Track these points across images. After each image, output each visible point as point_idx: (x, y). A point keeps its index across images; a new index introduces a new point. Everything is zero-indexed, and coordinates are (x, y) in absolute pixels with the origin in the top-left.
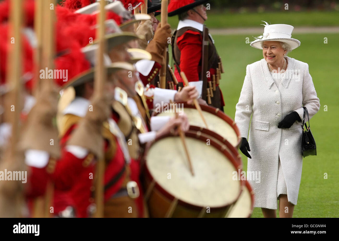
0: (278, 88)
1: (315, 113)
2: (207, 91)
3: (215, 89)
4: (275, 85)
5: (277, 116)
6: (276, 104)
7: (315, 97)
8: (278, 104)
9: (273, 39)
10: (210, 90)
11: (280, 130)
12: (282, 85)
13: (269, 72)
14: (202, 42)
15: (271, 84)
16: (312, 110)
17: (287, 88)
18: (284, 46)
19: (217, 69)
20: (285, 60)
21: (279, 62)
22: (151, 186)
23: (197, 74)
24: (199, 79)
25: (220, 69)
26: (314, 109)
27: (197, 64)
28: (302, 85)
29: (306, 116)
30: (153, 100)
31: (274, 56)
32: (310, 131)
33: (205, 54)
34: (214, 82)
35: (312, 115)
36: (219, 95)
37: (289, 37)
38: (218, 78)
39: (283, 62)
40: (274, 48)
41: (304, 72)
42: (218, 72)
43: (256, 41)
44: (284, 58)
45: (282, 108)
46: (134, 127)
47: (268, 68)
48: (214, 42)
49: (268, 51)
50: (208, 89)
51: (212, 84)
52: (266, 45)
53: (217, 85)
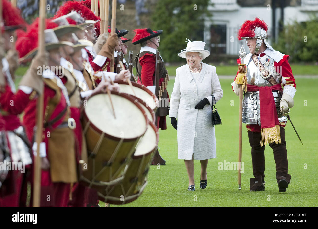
0: (195, 82)
1: (219, 99)
2: (158, 92)
3: (163, 91)
4: (193, 80)
5: (195, 101)
6: (194, 93)
7: (220, 89)
8: (196, 92)
9: (194, 51)
10: (160, 92)
11: (197, 110)
12: (198, 80)
13: (190, 72)
14: (155, 61)
15: (191, 80)
16: (218, 97)
17: (201, 82)
18: (200, 55)
19: (165, 78)
20: (201, 65)
21: (197, 65)
22: (88, 124)
23: (152, 81)
24: (154, 85)
25: (167, 78)
26: (219, 96)
27: (152, 75)
28: (211, 80)
29: (214, 102)
30: (101, 79)
31: (194, 62)
32: (217, 112)
33: (157, 69)
34: (163, 86)
35: (218, 100)
36: (167, 95)
37: (203, 49)
38: (166, 84)
39: (199, 66)
40: (194, 56)
41: (213, 72)
42: (165, 80)
43: (182, 52)
44: (200, 63)
45: (198, 95)
46: (77, 86)
47: (189, 70)
48: (164, 61)
49: (190, 58)
50: (159, 91)
51: (162, 88)
52: (189, 55)
53: (165, 89)
